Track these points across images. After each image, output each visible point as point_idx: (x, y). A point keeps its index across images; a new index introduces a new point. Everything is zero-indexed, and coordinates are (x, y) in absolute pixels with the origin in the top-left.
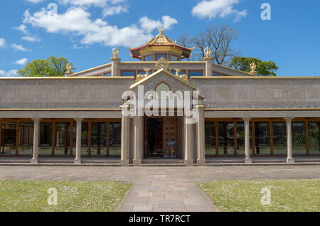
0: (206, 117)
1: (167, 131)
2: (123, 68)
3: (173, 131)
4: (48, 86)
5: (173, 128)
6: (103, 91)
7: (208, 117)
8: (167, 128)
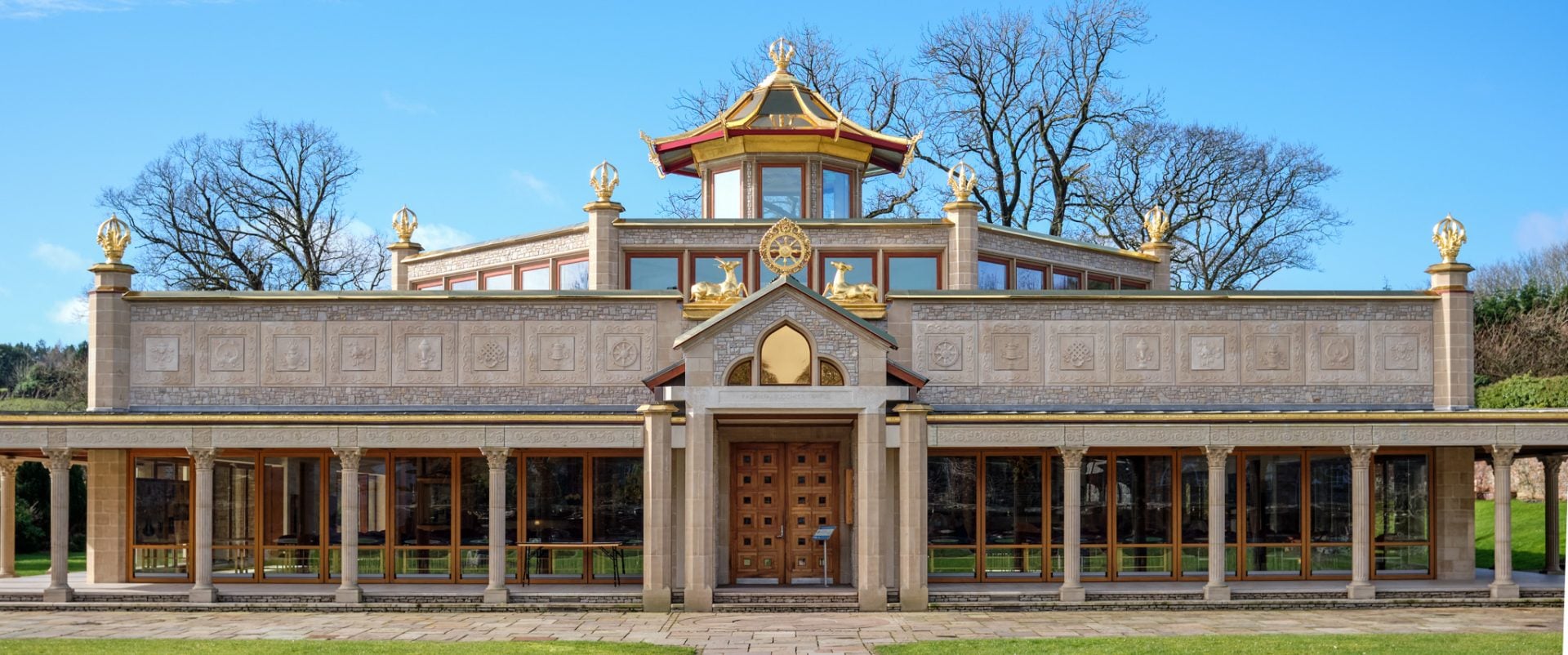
0: (932, 444)
1: (804, 490)
2: (634, 242)
3: (825, 490)
4: (362, 325)
5: (822, 480)
6: (568, 342)
7: (942, 444)
8: (801, 480)
